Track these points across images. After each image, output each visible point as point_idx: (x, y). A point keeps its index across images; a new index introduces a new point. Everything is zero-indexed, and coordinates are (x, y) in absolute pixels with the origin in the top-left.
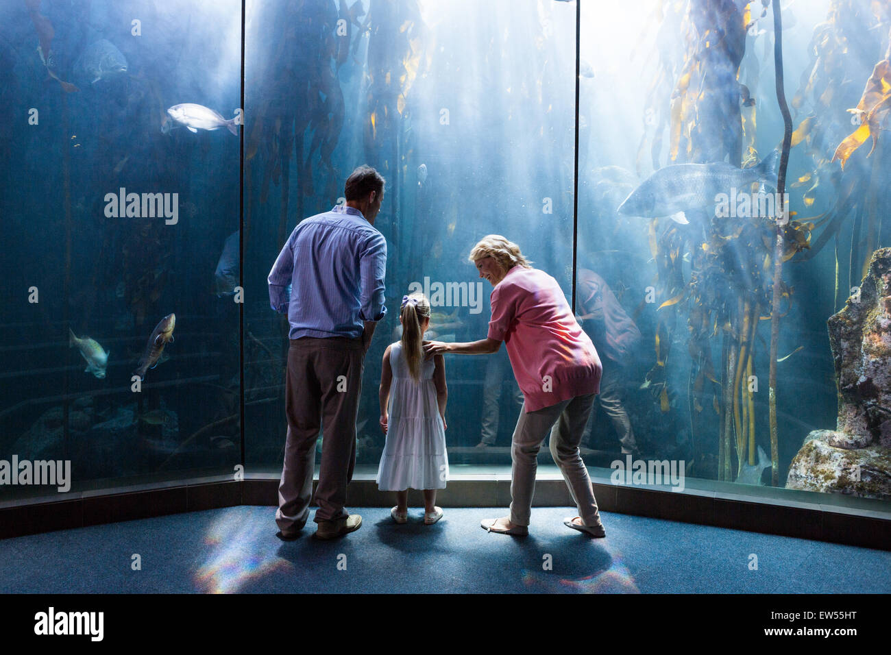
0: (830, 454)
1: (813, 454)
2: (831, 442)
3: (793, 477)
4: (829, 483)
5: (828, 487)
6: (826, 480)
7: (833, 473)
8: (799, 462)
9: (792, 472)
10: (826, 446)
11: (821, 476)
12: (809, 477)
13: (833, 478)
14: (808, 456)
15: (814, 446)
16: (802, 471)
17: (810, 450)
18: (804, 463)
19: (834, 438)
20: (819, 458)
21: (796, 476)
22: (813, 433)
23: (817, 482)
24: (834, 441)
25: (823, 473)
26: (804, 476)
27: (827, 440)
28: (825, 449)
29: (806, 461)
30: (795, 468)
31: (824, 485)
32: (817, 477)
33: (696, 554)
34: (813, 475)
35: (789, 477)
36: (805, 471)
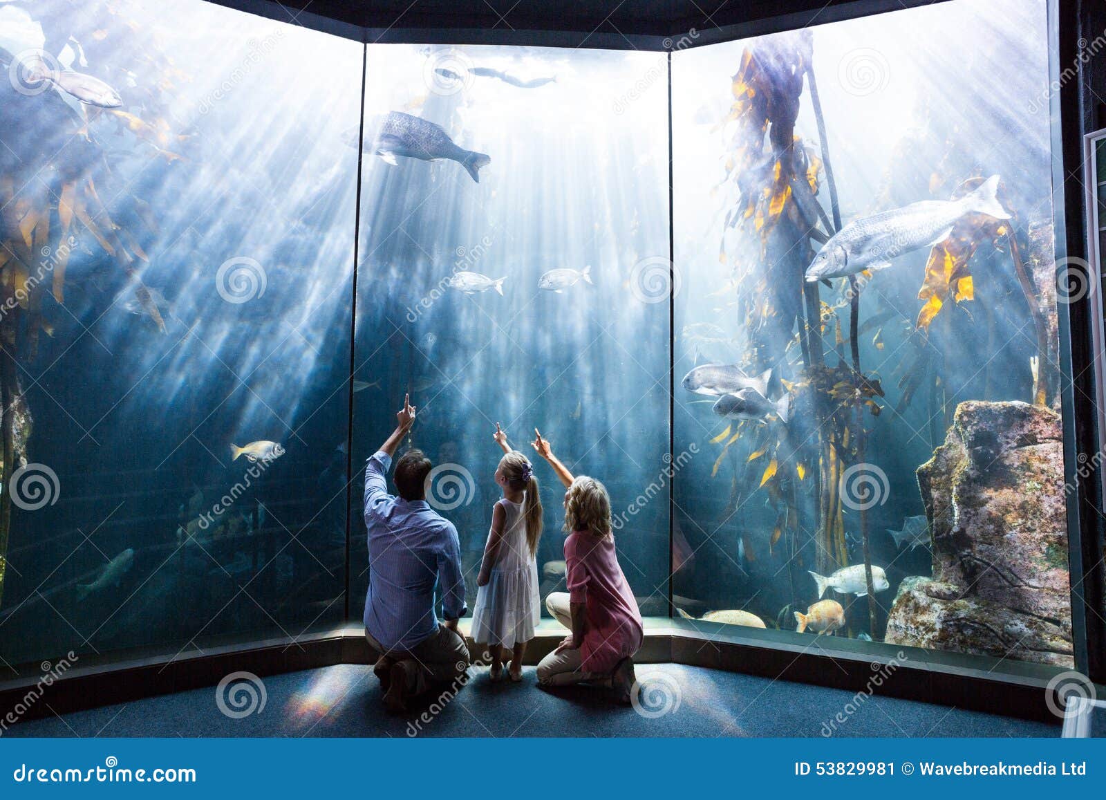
0: (929, 605)
1: (911, 604)
2: (928, 592)
3: (893, 628)
4: (930, 636)
5: (929, 639)
6: (927, 633)
7: (934, 625)
8: (898, 612)
9: (891, 622)
10: (924, 596)
11: (921, 628)
12: (910, 628)
13: (933, 630)
14: (906, 606)
15: (912, 596)
16: (901, 622)
17: (909, 600)
18: (903, 614)
19: (931, 589)
20: (918, 609)
21: (896, 626)
22: (906, 579)
23: (918, 633)
24: (931, 591)
25: (923, 624)
26: (903, 626)
27: (924, 590)
28: (923, 599)
29: (905, 612)
30: (894, 617)
31: (926, 637)
32: (917, 628)
33: (804, 720)
34: (913, 626)
35: (888, 626)
36: (904, 622)
